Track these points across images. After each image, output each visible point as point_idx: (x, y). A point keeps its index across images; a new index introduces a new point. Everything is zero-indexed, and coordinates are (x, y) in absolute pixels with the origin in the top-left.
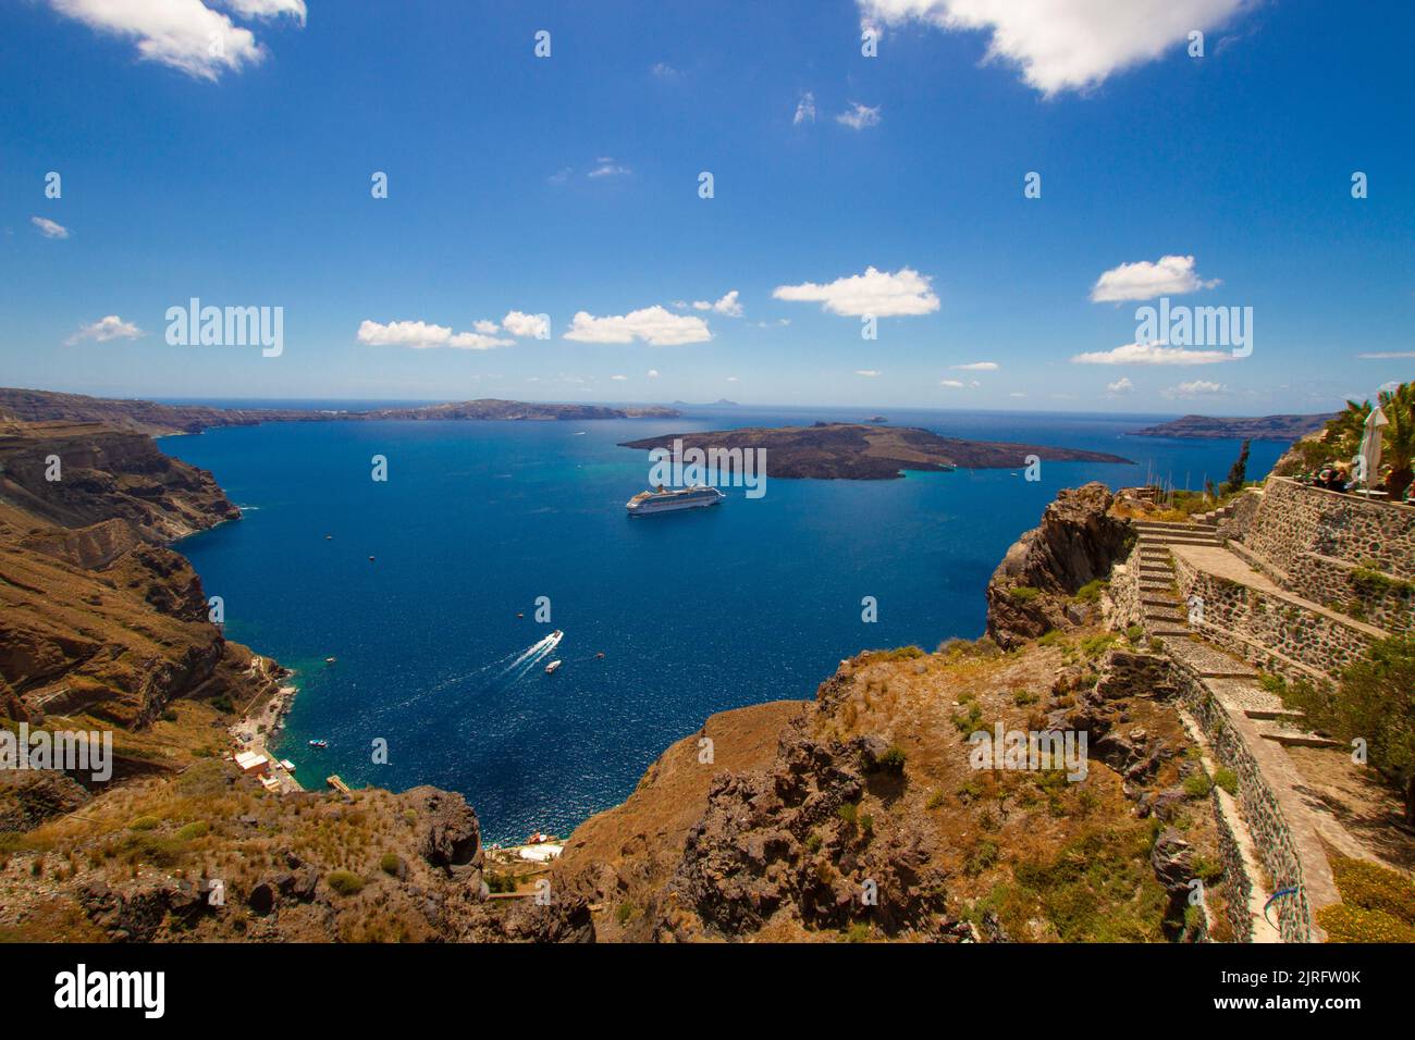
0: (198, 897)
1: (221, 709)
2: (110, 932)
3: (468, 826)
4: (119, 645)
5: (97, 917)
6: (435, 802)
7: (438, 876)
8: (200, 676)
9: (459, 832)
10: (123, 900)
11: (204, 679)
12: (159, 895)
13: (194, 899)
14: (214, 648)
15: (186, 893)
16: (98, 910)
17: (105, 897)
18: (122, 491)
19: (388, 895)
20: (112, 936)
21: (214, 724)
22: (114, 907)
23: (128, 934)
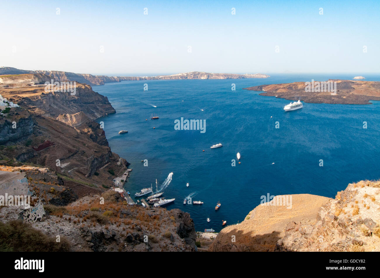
0: (112, 236)
1: (111, 173)
2: (89, 243)
3: (191, 225)
4: (83, 151)
5: (85, 238)
6: (181, 215)
7: (183, 241)
8: (105, 163)
9: (188, 227)
10: (92, 233)
11: (106, 164)
12: (101, 234)
13: (110, 236)
14: (109, 154)
15: (108, 234)
16: (86, 235)
17: (87, 232)
18: (83, 103)
19: (167, 245)
20: (89, 244)
21: (108, 178)
22: (90, 235)
23: (93, 244)
